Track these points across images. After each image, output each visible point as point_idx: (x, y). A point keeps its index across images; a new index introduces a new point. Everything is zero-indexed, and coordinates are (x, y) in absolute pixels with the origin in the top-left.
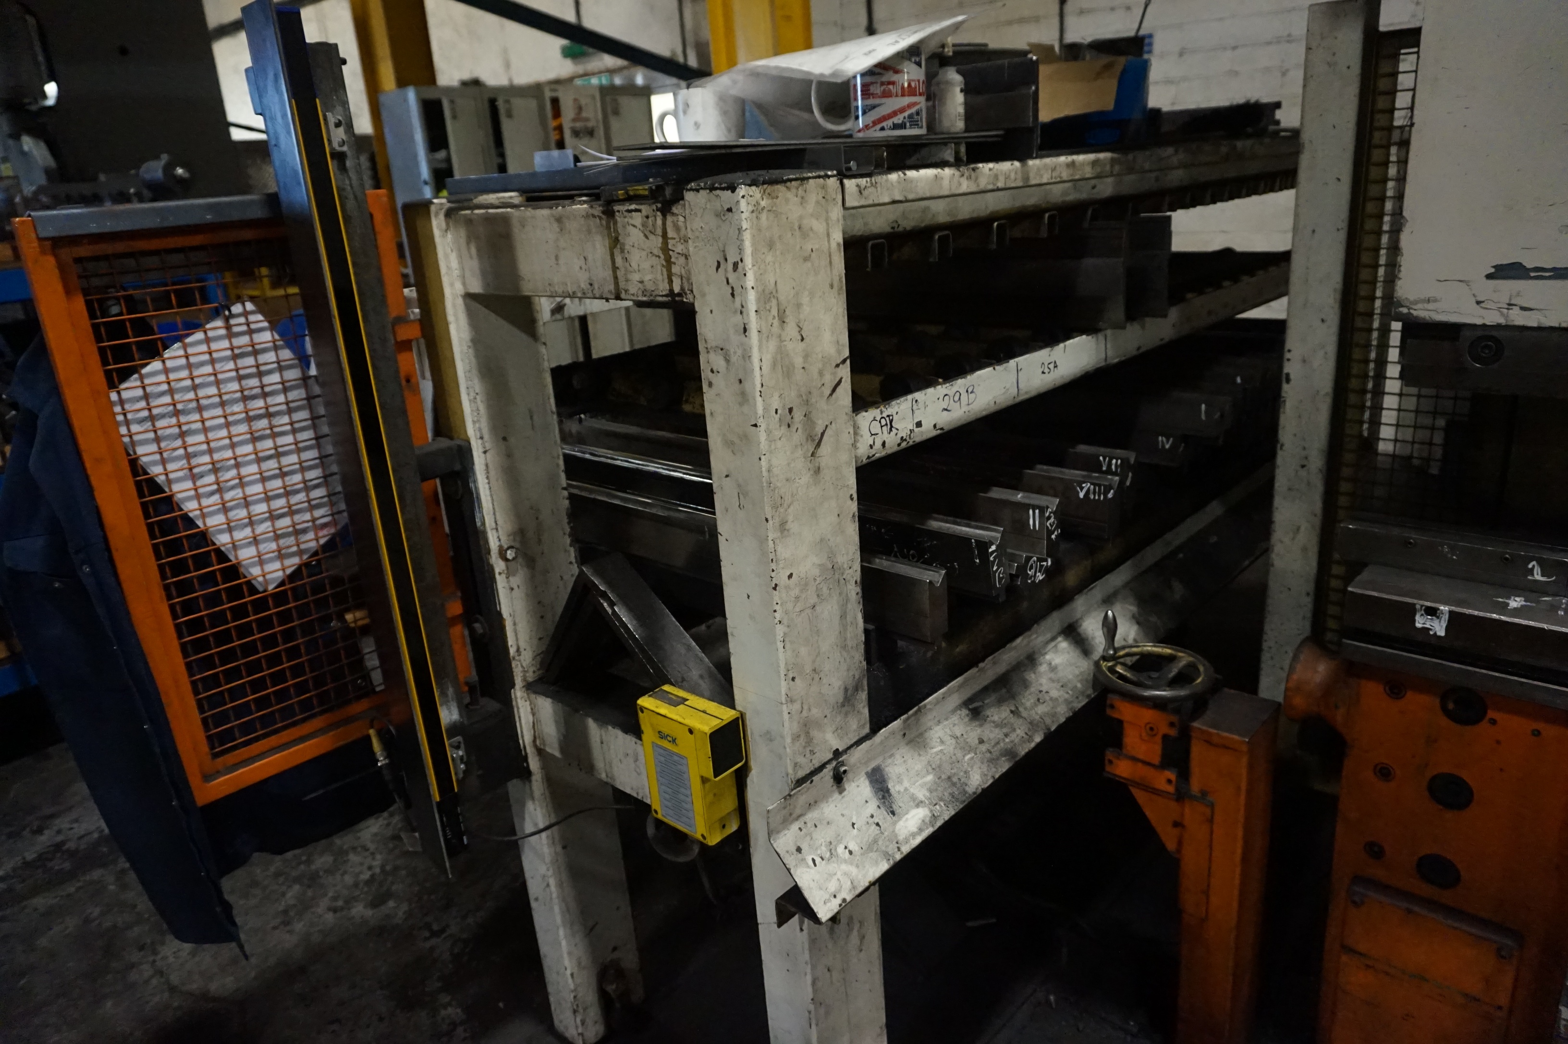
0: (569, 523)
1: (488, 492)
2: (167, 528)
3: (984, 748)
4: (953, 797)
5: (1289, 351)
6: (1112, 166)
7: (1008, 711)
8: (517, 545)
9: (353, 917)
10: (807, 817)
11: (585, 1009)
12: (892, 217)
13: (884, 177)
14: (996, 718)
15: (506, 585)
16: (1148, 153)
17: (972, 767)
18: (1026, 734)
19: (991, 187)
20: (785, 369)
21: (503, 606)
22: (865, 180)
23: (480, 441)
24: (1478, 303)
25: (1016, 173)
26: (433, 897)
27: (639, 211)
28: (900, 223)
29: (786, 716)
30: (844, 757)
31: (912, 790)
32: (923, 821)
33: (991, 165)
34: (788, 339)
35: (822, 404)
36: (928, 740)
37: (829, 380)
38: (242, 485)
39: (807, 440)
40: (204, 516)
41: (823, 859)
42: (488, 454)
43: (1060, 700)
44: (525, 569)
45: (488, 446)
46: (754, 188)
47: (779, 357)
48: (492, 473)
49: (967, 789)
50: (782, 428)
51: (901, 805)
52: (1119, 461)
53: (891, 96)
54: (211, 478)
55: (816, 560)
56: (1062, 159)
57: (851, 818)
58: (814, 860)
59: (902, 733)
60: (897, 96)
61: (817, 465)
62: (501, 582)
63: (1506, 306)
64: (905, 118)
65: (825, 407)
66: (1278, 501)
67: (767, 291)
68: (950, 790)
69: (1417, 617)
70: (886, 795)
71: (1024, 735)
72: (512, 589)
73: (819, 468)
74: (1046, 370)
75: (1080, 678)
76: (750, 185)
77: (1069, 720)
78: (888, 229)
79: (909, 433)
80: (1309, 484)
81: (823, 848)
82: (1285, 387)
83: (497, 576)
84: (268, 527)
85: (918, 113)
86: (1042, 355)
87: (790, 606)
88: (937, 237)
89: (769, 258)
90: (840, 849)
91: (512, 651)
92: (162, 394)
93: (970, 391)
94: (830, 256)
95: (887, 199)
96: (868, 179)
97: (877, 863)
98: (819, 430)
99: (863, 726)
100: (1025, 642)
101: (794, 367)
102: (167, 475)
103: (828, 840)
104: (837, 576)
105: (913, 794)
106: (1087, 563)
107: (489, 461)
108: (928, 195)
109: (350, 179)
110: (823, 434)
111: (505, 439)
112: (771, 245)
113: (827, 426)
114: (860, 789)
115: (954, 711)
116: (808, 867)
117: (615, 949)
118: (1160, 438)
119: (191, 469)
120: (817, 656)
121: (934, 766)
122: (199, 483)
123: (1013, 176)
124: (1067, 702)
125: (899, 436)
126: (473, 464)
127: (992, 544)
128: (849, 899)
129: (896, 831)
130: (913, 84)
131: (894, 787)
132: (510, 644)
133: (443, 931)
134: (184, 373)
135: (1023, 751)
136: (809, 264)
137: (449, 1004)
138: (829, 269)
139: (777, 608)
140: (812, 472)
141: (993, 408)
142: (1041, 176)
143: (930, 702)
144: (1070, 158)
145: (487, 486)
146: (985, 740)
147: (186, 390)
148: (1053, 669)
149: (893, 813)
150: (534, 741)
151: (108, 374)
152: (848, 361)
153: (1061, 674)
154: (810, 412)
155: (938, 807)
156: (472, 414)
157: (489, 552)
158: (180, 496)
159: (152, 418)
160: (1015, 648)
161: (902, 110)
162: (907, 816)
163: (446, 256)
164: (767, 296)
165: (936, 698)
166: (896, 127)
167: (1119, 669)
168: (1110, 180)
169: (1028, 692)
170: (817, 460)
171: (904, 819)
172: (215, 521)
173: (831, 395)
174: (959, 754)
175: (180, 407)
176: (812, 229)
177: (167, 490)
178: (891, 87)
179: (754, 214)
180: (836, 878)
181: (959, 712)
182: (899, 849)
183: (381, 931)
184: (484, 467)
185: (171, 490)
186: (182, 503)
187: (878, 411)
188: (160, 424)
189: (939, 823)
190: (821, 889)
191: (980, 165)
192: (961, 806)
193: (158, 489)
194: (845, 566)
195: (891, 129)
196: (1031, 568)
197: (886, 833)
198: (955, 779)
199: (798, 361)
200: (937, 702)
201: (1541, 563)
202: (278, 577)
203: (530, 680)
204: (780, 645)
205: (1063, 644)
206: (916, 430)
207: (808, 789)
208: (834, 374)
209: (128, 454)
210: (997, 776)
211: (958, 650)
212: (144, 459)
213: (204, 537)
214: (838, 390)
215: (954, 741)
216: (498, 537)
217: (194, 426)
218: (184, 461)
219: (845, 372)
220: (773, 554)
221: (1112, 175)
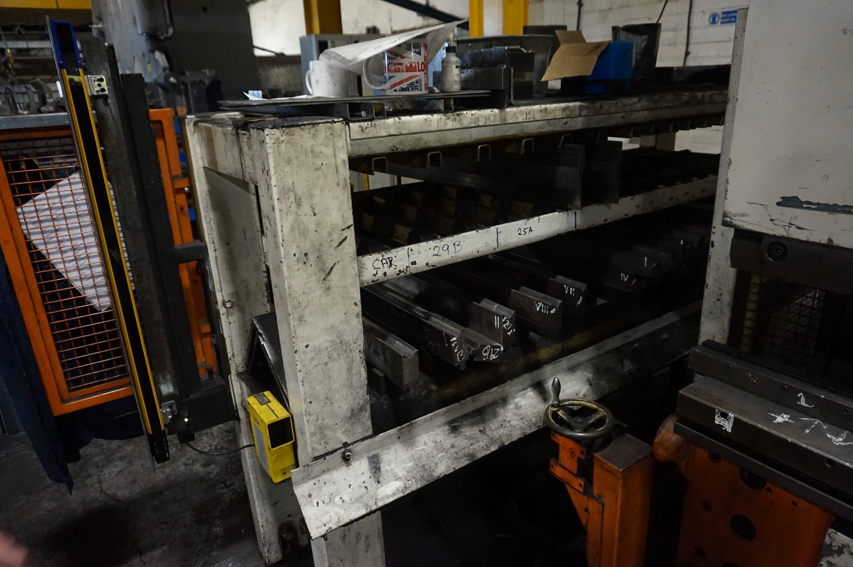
0: (266, 291)
1: (217, 272)
2: (46, 276)
3: (453, 450)
4: (423, 477)
5: (714, 227)
6: (580, 111)
7: (478, 429)
8: (233, 300)
9: (193, 470)
10: (321, 477)
11: (270, 544)
12: (391, 145)
13: (383, 121)
14: (468, 434)
15: (227, 321)
16: (614, 102)
17: (441, 461)
18: (486, 445)
19: (473, 125)
20: (300, 231)
21: (224, 332)
22: (366, 123)
23: (212, 245)
24: (772, 220)
25: (494, 116)
26: (233, 467)
27: (245, 134)
28: (397, 147)
29: (306, 422)
30: (351, 447)
31: (395, 470)
32: (398, 489)
33: (474, 112)
34: (304, 214)
35: (332, 251)
36: (416, 442)
37: (336, 238)
38: (88, 257)
39: (319, 271)
40: (67, 272)
41: (324, 503)
42: (217, 251)
43: (517, 427)
44: (239, 313)
45: (217, 247)
46: (275, 130)
47: (296, 225)
48: (219, 261)
49: (434, 473)
50: (300, 264)
51: (385, 478)
52: (574, 289)
53: (400, 72)
54: (71, 253)
55: (327, 338)
56: (537, 107)
57: (350, 482)
58: (318, 503)
59: (397, 436)
60: (403, 72)
61: (327, 285)
62: (223, 319)
63: (788, 225)
64: (408, 84)
65: (334, 253)
66: (703, 319)
67: (286, 188)
68: (421, 473)
69: (716, 417)
70: (378, 471)
71: (485, 446)
72: (230, 323)
73: (329, 287)
74: (522, 233)
75: (537, 414)
76: (272, 128)
77: (519, 439)
78: (389, 151)
79: (405, 268)
80: (721, 311)
81: (326, 497)
82: (711, 250)
83: (221, 315)
84: (102, 280)
85: (417, 82)
86: (521, 224)
87: (307, 363)
88: (429, 155)
89: (288, 169)
90: (337, 499)
91: (230, 355)
92: (45, 210)
93: (456, 244)
94: (336, 167)
95: (384, 134)
96: (369, 123)
97: (359, 509)
98: (329, 265)
99: (367, 431)
100: (499, 390)
101: (308, 231)
102: (47, 250)
103: (331, 492)
104: (344, 347)
105: (396, 473)
106: (559, 346)
107: (217, 255)
108: (419, 131)
109: (110, 109)
110: (332, 268)
111: (227, 244)
112: (289, 162)
113: (335, 264)
114: (361, 465)
115: (439, 427)
116: (313, 506)
117: (289, 516)
118: (622, 274)
119: (60, 248)
120: (329, 391)
121: (415, 458)
122: (64, 256)
123: (492, 118)
124: (522, 428)
125: (398, 269)
126: (208, 256)
127: (454, 337)
128: (333, 528)
129: (378, 493)
130: (414, 65)
131: (383, 467)
132: (228, 351)
133: (231, 485)
134: (57, 200)
135: (480, 455)
136: (320, 172)
137: (219, 526)
138: (336, 175)
139: (297, 363)
140: (323, 289)
141: (476, 255)
142: (517, 118)
143: (420, 421)
144: (543, 106)
145: (216, 268)
146: (456, 446)
147: (58, 208)
148: (518, 407)
149: (379, 482)
150: (242, 403)
151: (15, 199)
152: (352, 228)
153: (522, 411)
154: (321, 256)
155: (410, 482)
156: (208, 230)
157: (217, 303)
158: (54, 261)
159: (40, 222)
160: (491, 393)
161: (407, 80)
162: (387, 485)
163: (194, 147)
164: (285, 191)
165: (425, 418)
166: (403, 90)
167: (560, 413)
168: (580, 119)
169: (496, 420)
170: (328, 282)
171: (385, 486)
172: (73, 275)
173: (338, 246)
174: (435, 453)
175: (54, 217)
176: (321, 152)
177: (47, 257)
178: (400, 66)
179: (276, 145)
180: (329, 514)
181: (443, 427)
182: (376, 503)
183: (202, 480)
184: (214, 258)
185: (49, 258)
186: (56, 265)
187: (380, 255)
188: (43, 225)
189: (408, 492)
190: (317, 520)
191: (465, 112)
192: (427, 483)
193: (42, 256)
194: (351, 342)
195: (400, 91)
196: (486, 351)
197: (370, 493)
198: (427, 467)
199: (312, 227)
200: (426, 421)
201: (806, 395)
202: (107, 305)
203: (240, 371)
204: (301, 384)
205: (530, 393)
206: (411, 266)
207: (322, 463)
208: (341, 235)
209: (26, 238)
210: (457, 468)
211: (446, 392)
212: (35, 242)
213: (67, 282)
214: (344, 243)
215: (433, 444)
216: (222, 295)
217: (62, 227)
218: (57, 244)
219: (351, 234)
220: (294, 333)
221: (580, 116)
